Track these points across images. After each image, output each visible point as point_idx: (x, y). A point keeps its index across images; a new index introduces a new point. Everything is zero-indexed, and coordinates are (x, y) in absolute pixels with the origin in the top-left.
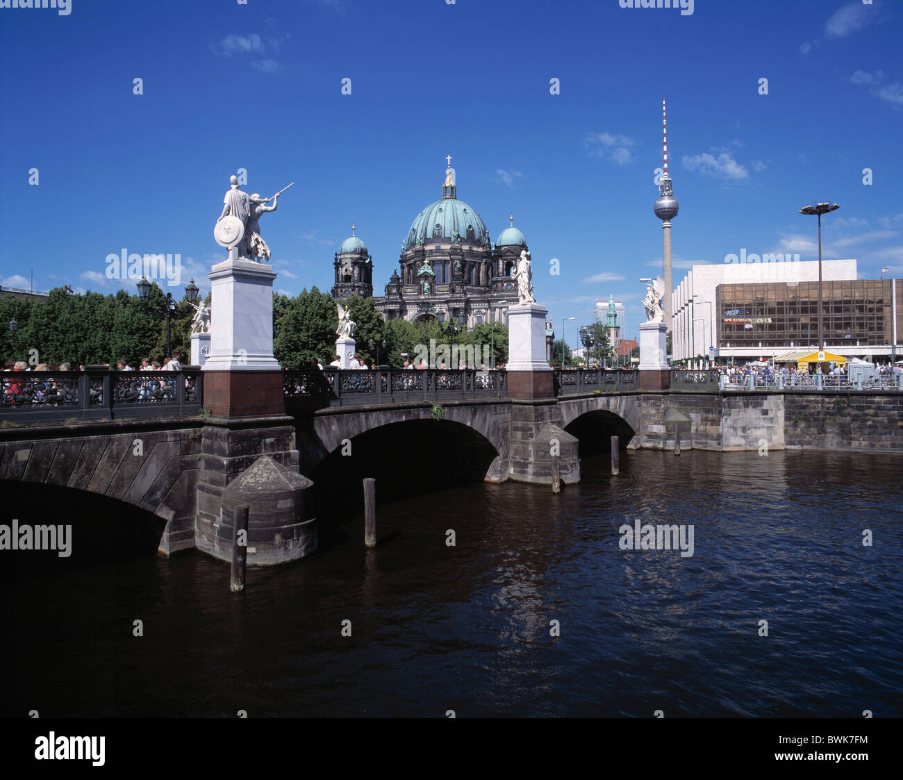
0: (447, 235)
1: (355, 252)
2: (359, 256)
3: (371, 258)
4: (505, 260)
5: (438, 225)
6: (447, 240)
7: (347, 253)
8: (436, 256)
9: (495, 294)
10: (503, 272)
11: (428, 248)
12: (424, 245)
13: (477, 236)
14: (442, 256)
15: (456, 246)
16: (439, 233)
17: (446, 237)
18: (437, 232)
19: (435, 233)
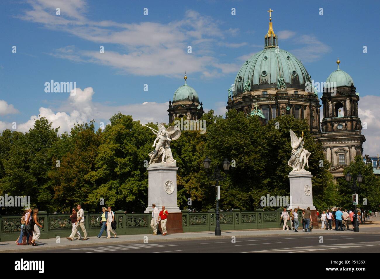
0: (273, 80)
1: (188, 99)
2: (191, 103)
3: (201, 104)
4: (334, 101)
5: (264, 72)
6: (273, 86)
7: (180, 101)
8: (263, 101)
9: (327, 135)
10: (333, 113)
11: (255, 93)
12: (251, 90)
13: (301, 82)
14: (269, 100)
15: (282, 91)
16: (265, 79)
17: (273, 83)
18: (264, 78)
19: (262, 80)
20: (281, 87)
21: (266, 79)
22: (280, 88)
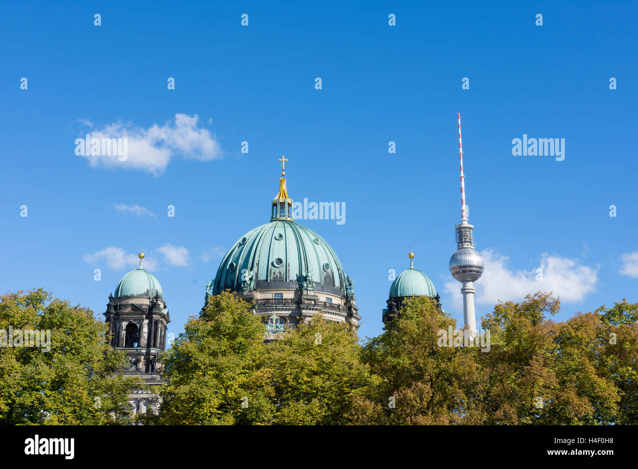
0: (293, 276)
5: (279, 261)
6: (293, 285)
8: (277, 309)
12: (255, 290)
14: (286, 310)
15: (309, 295)
16: (280, 273)
17: (292, 281)
18: (277, 270)
19: (274, 273)
20: (309, 288)
21: (282, 273)
22: (307, 290)
